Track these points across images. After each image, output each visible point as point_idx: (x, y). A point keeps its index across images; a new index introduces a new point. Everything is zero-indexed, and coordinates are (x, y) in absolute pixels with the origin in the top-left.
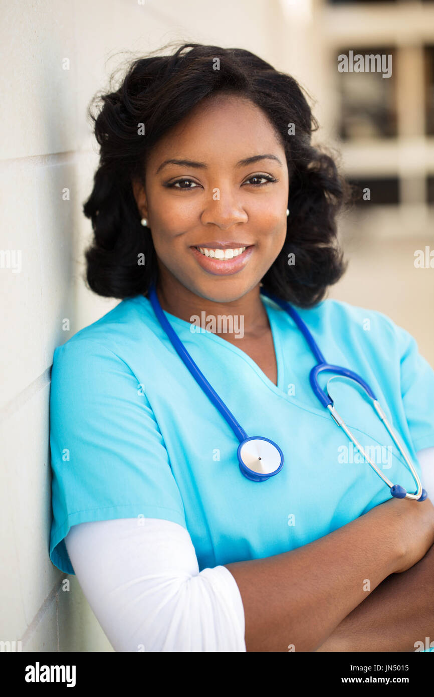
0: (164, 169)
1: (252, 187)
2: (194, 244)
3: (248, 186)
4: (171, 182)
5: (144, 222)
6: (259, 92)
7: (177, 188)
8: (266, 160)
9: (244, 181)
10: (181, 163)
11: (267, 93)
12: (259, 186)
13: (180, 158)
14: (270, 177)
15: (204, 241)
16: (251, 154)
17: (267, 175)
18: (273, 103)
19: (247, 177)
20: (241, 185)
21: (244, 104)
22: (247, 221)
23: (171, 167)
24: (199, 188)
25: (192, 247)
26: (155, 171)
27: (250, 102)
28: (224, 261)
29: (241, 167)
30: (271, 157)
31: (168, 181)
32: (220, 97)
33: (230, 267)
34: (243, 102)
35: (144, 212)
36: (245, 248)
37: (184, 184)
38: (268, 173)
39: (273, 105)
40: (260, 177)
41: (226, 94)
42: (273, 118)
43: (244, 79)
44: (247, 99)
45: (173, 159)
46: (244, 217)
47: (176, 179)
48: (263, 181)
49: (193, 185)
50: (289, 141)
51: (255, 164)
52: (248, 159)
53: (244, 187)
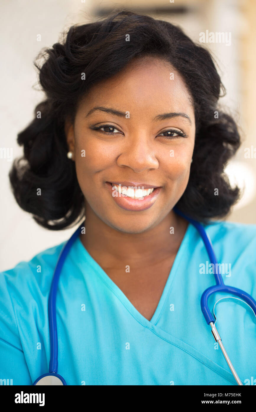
0: (92, 114)
1: (165, 139)
2: (110, 180)
3: (162, 138)
4: (98, 126)
5: (70, 155)
6: (179, 58)
7: (101, 131)
8: (180, 118)
9: (159, 133)
10: (108, 111)
11: (187, 60)
12: (171, 139)
13: (108, 106)
14: (182, 132)
15: (118, 180)
16: (169, 111)
17: (179, 131)
18: (191, 69)
19: (163, 130)
20: (156, 137)
21: (165, 66)
22: (158, 167)
23: (98, 113)
24: (121, 135)
25: (107, 182)
26: (85, 114)
27: (170, 65)
28: (135, 200)
29: (158, 121)
30: (184, 115)
31: (95, 125)
32: (147, 58)
33: (140, 205)
34: (165, 64)
35: (71, 147)
36: (152, 189)
37: (108, 129)
38: (180, 129)
39: (190, 71)
40: (173, 132)
41: (153, 56)
42: (189, 83)
43: (169, 45)
44: (168, 62)
45: (101, 106)
46: (156, 164)
47: (102, 124)
48: (175, 135)
49: (116, 131)
50: (200, 103)
51: (171, 119)
52: (166, 114)
53: (158, 138)
